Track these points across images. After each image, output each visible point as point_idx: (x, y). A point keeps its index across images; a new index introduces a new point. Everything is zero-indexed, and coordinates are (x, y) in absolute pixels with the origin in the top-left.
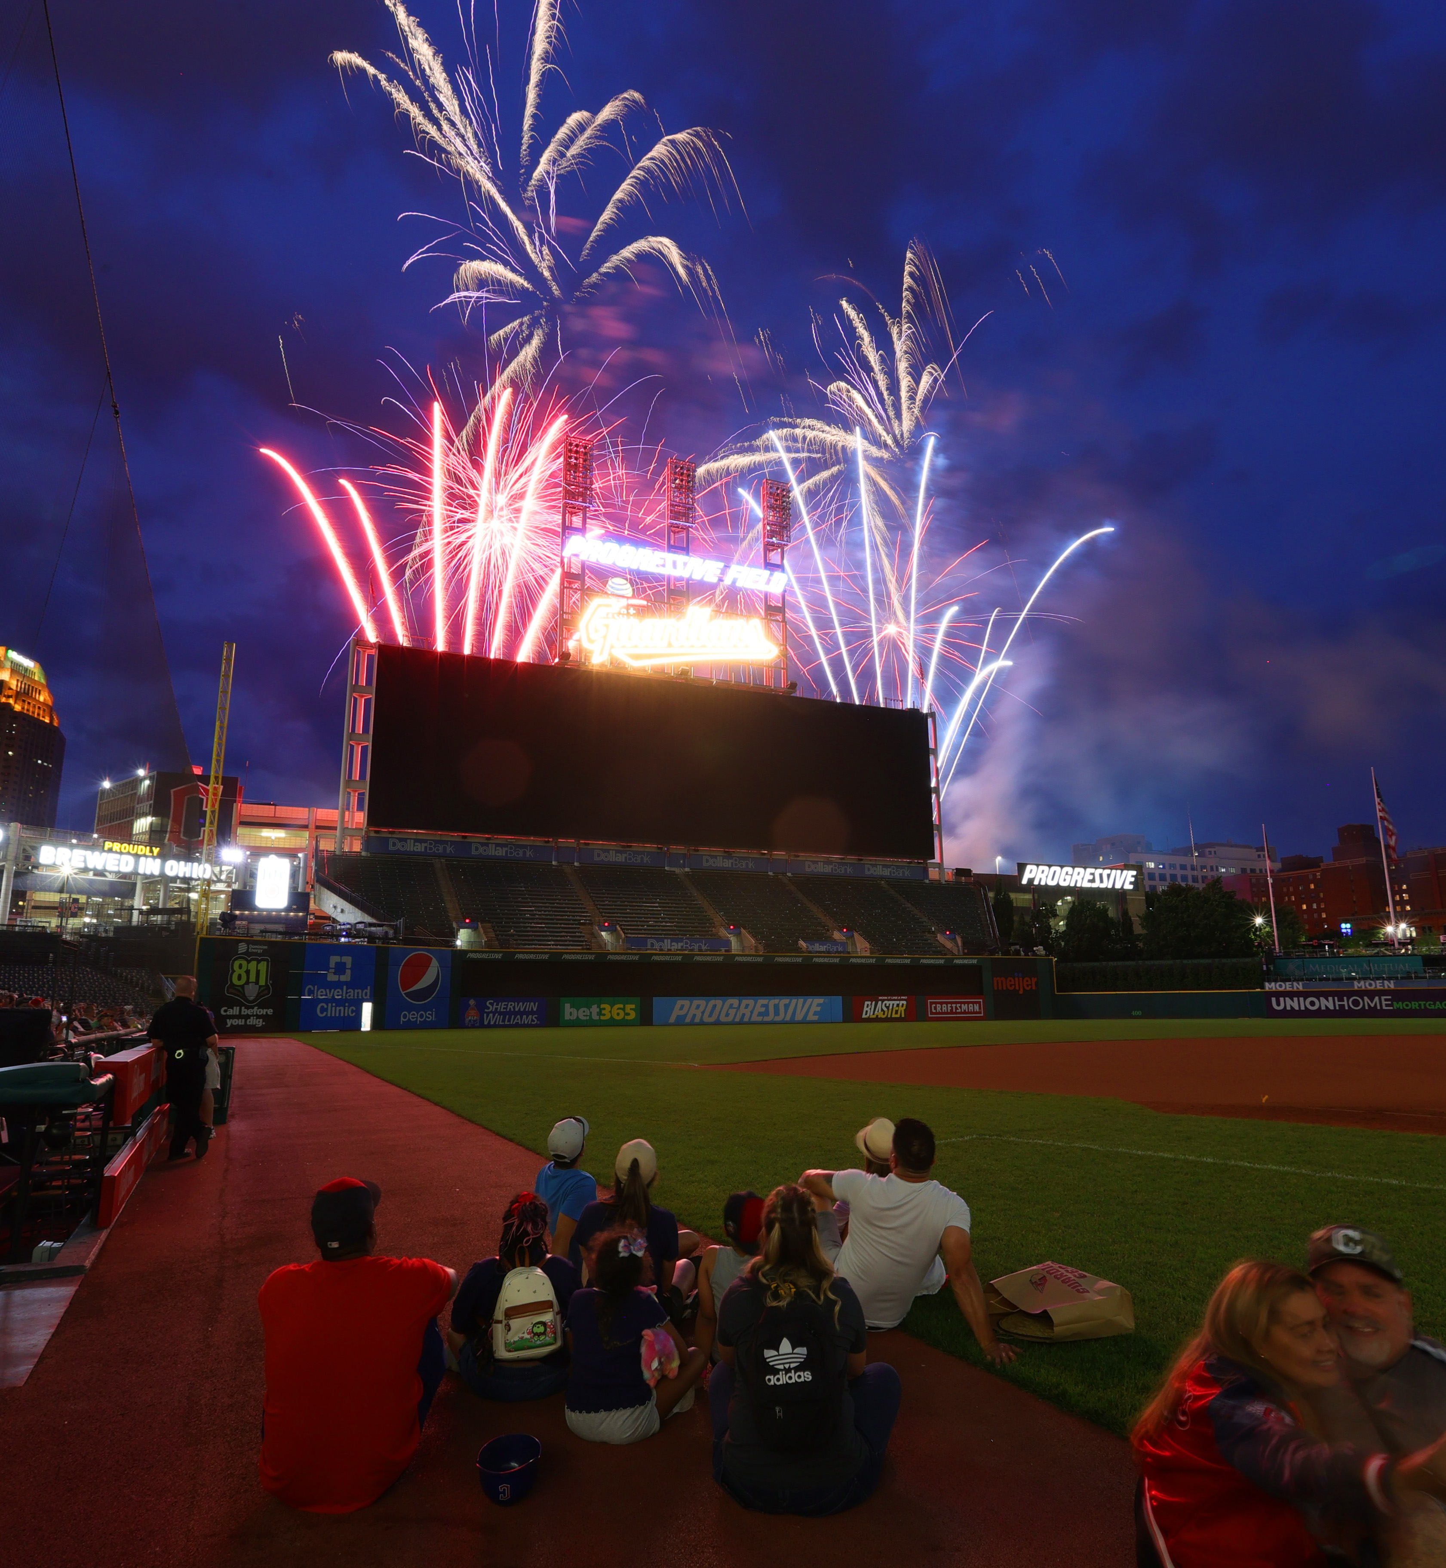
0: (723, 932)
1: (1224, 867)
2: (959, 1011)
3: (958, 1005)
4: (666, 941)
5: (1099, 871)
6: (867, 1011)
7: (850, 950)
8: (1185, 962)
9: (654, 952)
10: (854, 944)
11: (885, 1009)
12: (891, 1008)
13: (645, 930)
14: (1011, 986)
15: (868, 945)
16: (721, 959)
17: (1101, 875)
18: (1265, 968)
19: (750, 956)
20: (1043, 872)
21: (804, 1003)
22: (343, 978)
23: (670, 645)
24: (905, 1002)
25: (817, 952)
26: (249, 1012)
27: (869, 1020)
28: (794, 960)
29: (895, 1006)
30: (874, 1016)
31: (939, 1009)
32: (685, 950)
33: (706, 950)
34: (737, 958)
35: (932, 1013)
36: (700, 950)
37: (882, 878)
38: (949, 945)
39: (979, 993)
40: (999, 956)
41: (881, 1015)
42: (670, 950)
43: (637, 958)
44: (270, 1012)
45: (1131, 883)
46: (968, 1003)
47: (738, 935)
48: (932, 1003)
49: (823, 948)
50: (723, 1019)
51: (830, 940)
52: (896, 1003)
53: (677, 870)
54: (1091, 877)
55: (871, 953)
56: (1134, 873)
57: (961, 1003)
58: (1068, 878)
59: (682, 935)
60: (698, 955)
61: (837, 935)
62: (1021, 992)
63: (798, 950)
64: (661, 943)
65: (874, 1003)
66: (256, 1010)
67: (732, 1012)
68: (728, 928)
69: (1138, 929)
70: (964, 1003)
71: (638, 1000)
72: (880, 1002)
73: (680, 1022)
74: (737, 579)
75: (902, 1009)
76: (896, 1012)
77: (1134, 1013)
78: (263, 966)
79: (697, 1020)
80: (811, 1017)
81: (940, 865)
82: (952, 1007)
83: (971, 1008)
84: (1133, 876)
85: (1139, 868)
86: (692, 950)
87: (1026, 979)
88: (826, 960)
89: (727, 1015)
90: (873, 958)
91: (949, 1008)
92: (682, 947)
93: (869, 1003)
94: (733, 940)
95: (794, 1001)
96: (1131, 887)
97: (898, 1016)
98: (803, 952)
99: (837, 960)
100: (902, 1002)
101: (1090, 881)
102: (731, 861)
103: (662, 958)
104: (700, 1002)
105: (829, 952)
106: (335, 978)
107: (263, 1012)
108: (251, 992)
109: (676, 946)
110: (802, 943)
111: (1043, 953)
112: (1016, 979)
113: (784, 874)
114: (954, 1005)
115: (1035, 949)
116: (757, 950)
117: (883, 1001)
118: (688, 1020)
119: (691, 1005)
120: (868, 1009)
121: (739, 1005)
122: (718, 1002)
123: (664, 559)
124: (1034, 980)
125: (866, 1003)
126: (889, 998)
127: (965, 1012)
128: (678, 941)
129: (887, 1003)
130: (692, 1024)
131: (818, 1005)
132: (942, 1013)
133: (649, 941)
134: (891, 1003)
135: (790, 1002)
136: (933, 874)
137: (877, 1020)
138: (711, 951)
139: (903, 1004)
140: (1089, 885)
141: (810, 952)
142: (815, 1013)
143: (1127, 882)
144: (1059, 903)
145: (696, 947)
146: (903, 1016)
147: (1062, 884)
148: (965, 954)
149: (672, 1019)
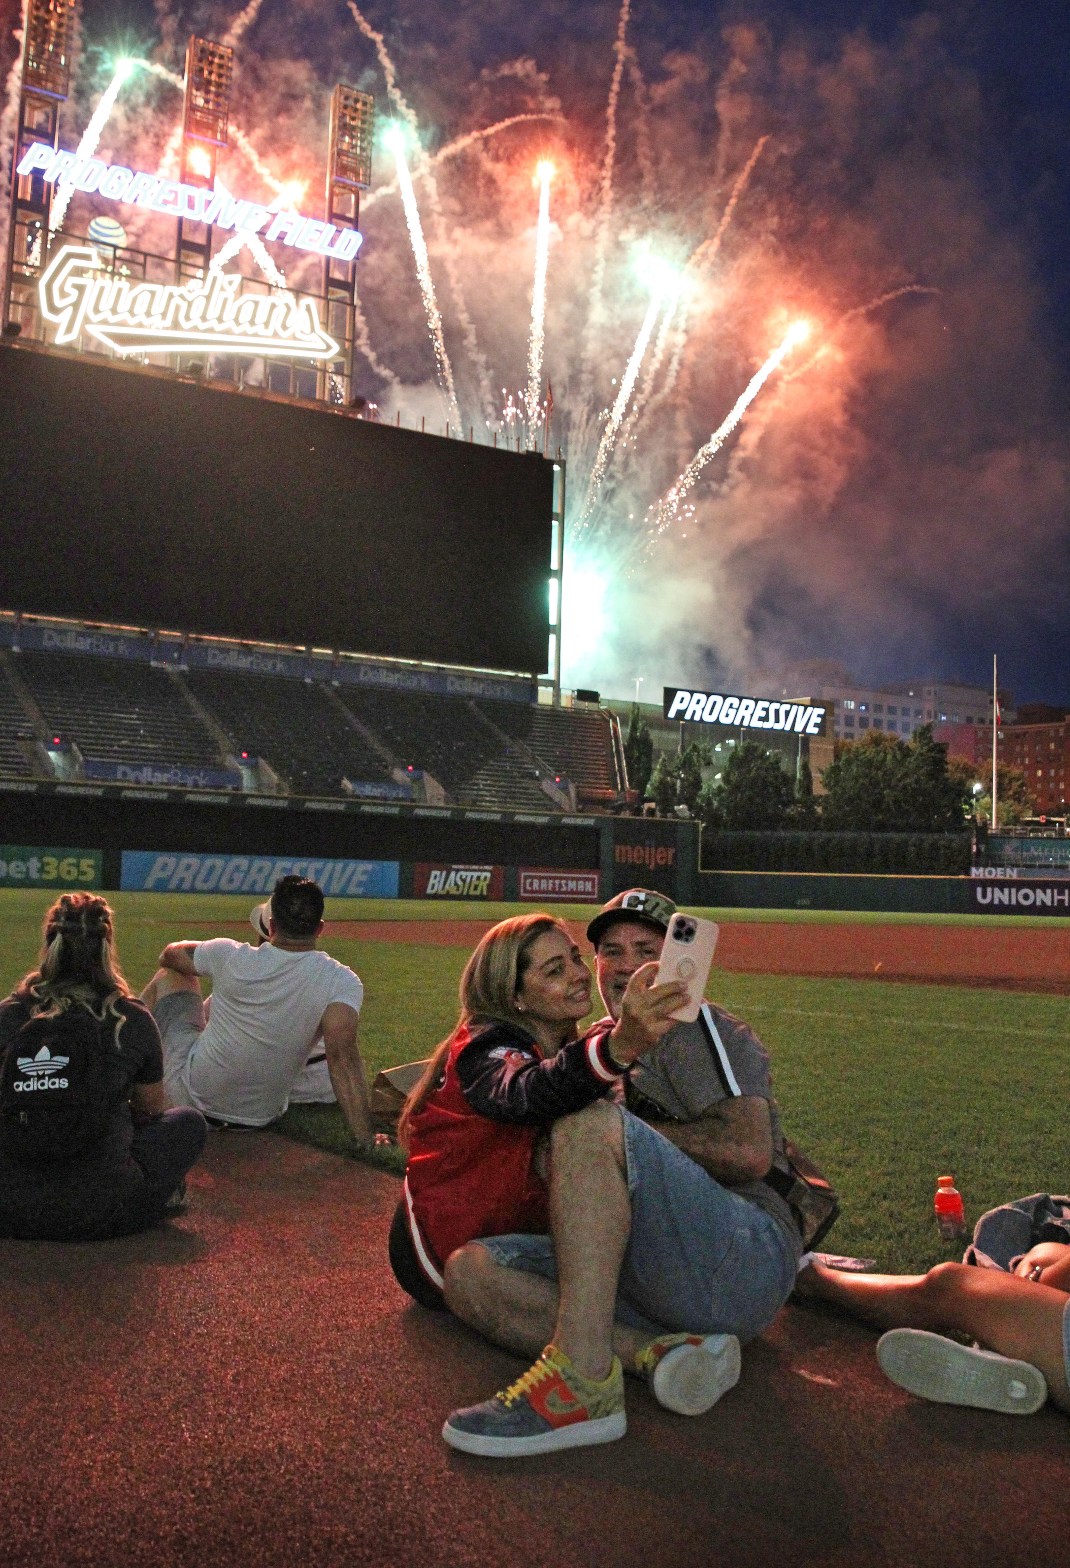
0: (230, 761)
1: (945, 714)
2: (564, 889)
3: (563, 882)
4: (145, 769)
5: (776, 706)
6: (433, 885)
7: (415, 796)
8: (874, 835)
9: (126, 784)
10: (422, 788)
11: (460, 883)
12: (468, 880)
13: (115, 752)
14: (639, 858)
15: (442, 791)
16: (225, 800)
17: (777, 712)
18: (974, 848)
19: (269, 797)
20: (698, 702)
21: (344, 870)
23: (176, 325)
24: (488, 875)
25: (368, 797)
27: (435, 897)
28: (333, 807)
29: (474, 879)
30: (444, 892)
31: (536, 886)
32: (174, 784)
33: (205, 786)
34: (251, 801)
35: (526, 891)
36: (196, 785)
37: (471, 697)
38: (558, 796)
39: (594, 864)
40: (626, 815)
41: (453, 891)
42: (150, 783)
43: (99, 792)
45: (816, 725)
46: (578, 879)
47: (254, 767)
48: (526, 878)
49: (377, 792)
50: (224, 885)
51: (388, 780)
52: (475, 874)
53: (168, 667)
54: (763, 714)
55: (447, 803)
56: (821, 711)
57: (567, 879)
58: (732, 712)
59: (169, 762)
60: (190, 792)
61: (399, 775)
62: (652, 867)
63: (342, 793)
64: (138, 773)
65: (444, 873)
67: (239, 876)
68: (238, 756)
69: (818, 789)
70: (573, 879)
71: (98, 853)
72: (453, 874)
73: (161, 887)
74: (285, 234)
75: (484, 885)
76: (476, 888)
77: (799, 902)
79: (186, 885)
80: (352, 889)
81: (555, 684)
82: (554, 884)
83: (581, 887)
84: (819, 716)
85: (829, 706)
86: (184, 785)
87: (660, 850)
88: (380, 810)
89: (231, 880)
90: (447, 809)
91: (551, 886)
92: (169, 779)
93: (438, 873)
94: (245, 773)
95: (330, 864)
96: (816, 731)
97: (478, 893)
98: (346, 796)
99: (395, 811)
100: (484, 874)
101: (761, 719)
102: (250, 659)
103: (138, 795)
104: (192, 860)
105: (385, 799)
109: (161, 778)
110: (347, 784)
111: (687, 814)
112: (647, 848)
113: (328, 682)
114: (557, 882)
115: (676, 808)
116: (279, 788)
117: (458, 871)
118: (173, 885)
119: (178, 863)
120: (436, 882)
121: (249, 868)
122: (218, 861)
123: (176, 193)
124: (672, 851)
125: (434, 873)
126: (467, 867)
127: (572, 892)
128: (163, 770)
129: (464, 874)
130: (178, 890)
131: (365, 872)
132: (540, 892)
133: (121, 769)
134: (469, 874)
135: (324, 865)
136: (545, 696)
137: (448, 897)
138: (211, 787)
139: (486, 878)
140: (759, 724)
141: (358, 797)
142: (360, 884)
143: (811, 724)
144: (718, 748)
145: (190, 780)
146: (485, 893)
147: (724, 720)
148: (579, 811)
149: (150, 883)
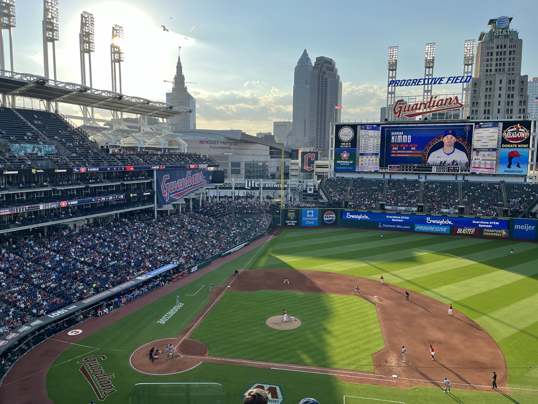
6: (459, 231)
11: (466, 231)
22: (311, 216)
26: (292, 222)
27: (459, 234)
30: (462, 233)
41: (464, 233)
44: (296, 222)
52: (471, 230)
53: (421, 181)
66: (293, 221)
75: (473, 232)
78: (294, 213)
81: (533, 177)
106: (309, 216)
107: (295, 222)
108: (292, 218)
113: (461, 181)
129: (467, 230)
134: (469, 230)
136: (529, 180)
